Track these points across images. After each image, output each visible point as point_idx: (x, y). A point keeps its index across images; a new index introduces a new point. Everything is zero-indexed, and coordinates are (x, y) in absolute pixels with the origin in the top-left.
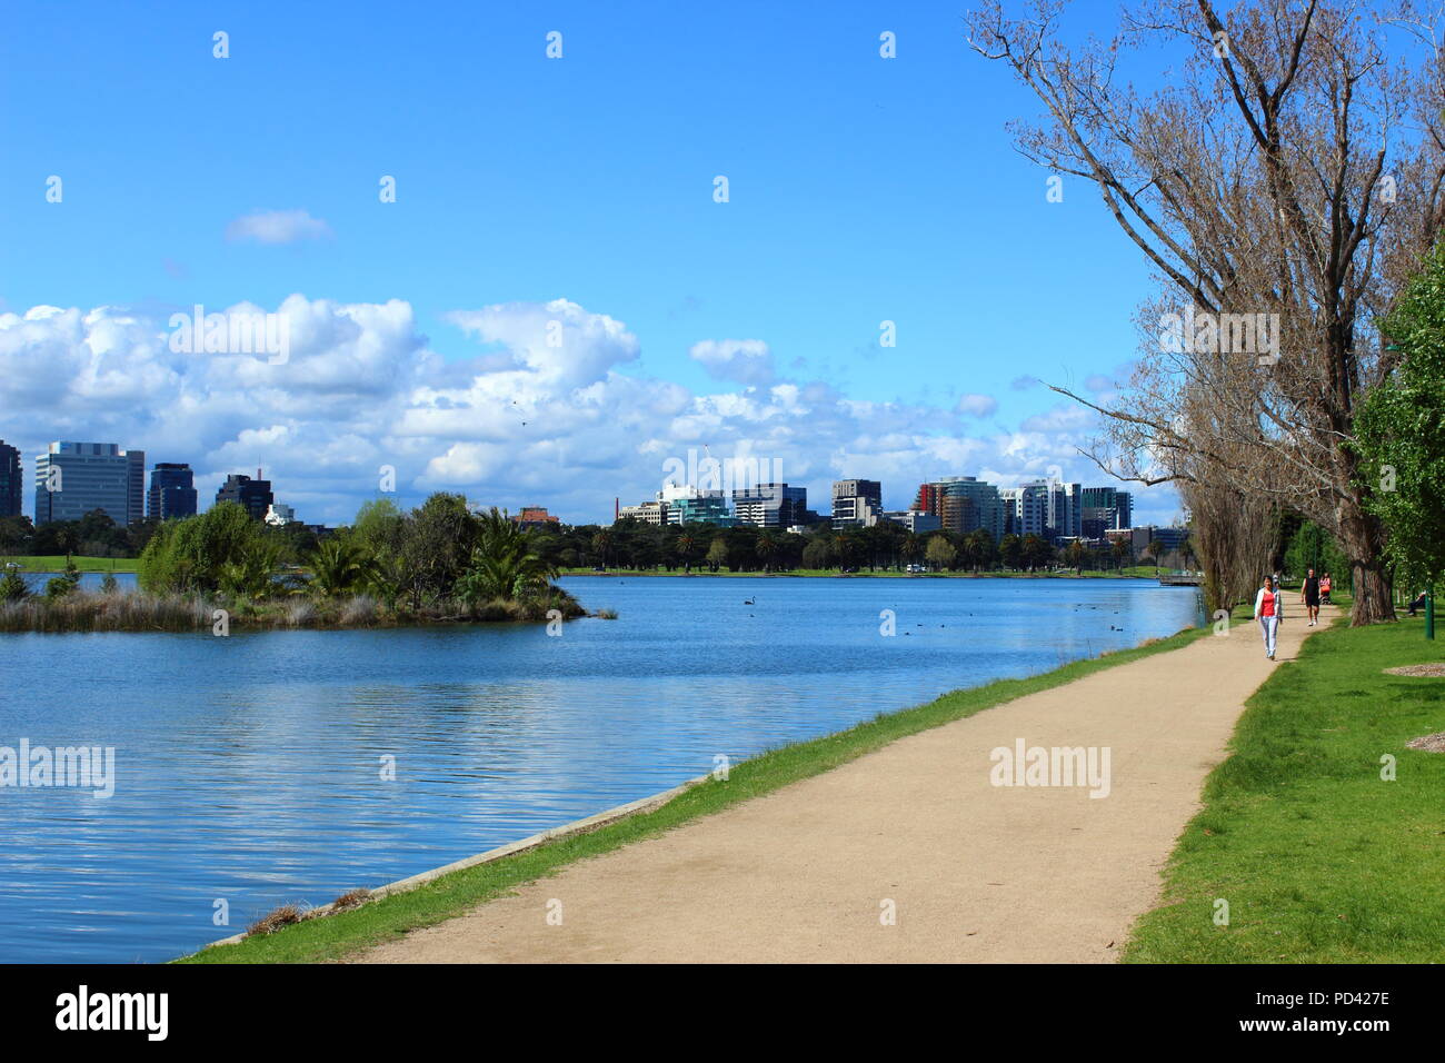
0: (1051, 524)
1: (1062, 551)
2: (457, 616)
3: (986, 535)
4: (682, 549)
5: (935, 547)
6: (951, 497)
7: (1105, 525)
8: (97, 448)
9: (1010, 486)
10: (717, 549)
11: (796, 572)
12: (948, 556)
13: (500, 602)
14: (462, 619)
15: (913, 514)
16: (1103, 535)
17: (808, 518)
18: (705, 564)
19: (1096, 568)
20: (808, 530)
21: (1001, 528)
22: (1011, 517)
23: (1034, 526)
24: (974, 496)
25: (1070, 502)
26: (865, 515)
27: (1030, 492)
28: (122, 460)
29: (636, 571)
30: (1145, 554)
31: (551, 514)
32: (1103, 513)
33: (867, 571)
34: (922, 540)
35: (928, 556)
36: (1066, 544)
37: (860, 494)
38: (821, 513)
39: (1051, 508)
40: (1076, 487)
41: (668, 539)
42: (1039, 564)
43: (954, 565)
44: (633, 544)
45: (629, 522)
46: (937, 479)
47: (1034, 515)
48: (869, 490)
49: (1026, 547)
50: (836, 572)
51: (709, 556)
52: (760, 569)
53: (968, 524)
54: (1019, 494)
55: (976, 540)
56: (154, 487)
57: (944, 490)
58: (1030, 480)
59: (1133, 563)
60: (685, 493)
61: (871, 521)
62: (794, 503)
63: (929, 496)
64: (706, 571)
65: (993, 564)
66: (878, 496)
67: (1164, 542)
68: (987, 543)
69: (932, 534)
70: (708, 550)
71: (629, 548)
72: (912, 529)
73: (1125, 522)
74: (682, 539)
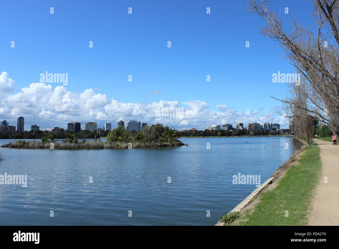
0: (268, 129)
1: (270, 133)
2: (157, 145)
3: (259, 130)
4: (214, 134)
5: (251, 133)
6: (253, 125)
7: (276, 129)
8: (134, 121)
9: (262, 124)
10: (219, 133)
11: (231, 137)
12: (253, 134)
13: (166, 143)
14: (158, 146)
15: (248, 128)
16: (276, 130)
17: (233, 129)
18: (218, 136)
19: (275, 135)
20: (233, 130)
21: (261, 130)
22: (262, 128)
23: (265, 129)
24: (257, 125)
25: (271, 126)
26: (241, 128)
27: (265, 124)
28: (137, 123)
29: (208, 137)
30: (282, 133)
31: (196, 129)
32: (275, 127)
33: (241, 136)
34: (249, 131)
35: (250, 134)
36: (270, 132)
37: (240, 125)
38: (235, 128)
39: (268, 127)
40: (272, 123)
41: (212, 132)
42: (266, 135)
43: (254, 135)
44: (207, 133)
45: (207, 130)
46: (251, 123)
47: (266, 127)
48: (241, 125)
49: (264, 132)
50: (237, 136)
51: (218, 135)
52: (226, 136)
53: (256, 129)
54: (263, 125)
55: (257, 131)
56: (142, 126)
57: (252, 124)
58: (265, 123)
59: (280, 134)
60: (215, 126)
61: (242, 129)
62: (230, 127)
63: (250, 125)
64: (218, 137)
65: (260, 135)
66: (243, 125)
67: (285, 131)
68: (259, 132)
69: (250, 131)
70: (218, 134)
71: (206, 133)
72: (248, 130)
73: (279, 128)
74: (214, 132)
